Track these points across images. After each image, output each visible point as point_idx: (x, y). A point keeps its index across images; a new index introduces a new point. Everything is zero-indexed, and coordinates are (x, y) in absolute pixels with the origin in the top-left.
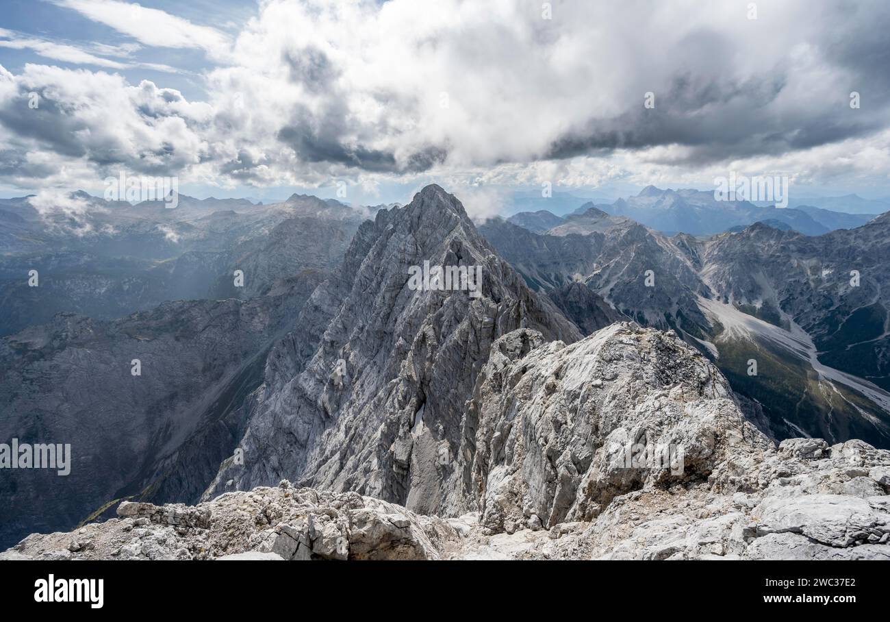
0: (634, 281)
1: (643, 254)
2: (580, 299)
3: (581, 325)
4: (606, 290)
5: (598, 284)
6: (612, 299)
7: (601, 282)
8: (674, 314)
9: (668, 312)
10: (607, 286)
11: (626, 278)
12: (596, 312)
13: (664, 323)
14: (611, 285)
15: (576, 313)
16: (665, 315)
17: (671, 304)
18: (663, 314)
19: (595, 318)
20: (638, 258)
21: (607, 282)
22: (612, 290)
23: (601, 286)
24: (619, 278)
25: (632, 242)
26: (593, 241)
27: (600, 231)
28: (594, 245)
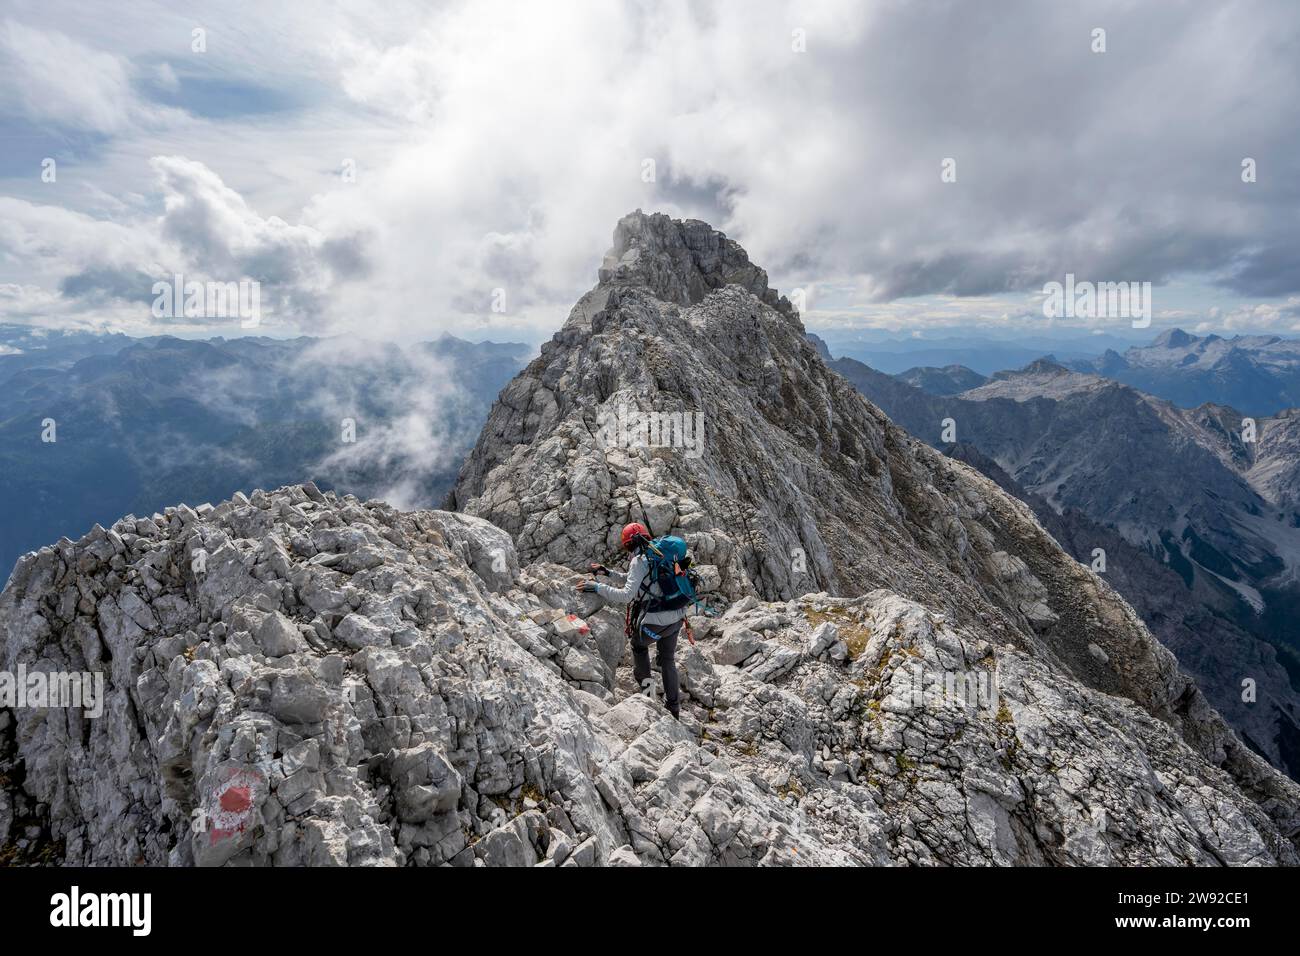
0: (1102, 473)
1: (1123, 433)
4: (1053, 487)
5: (1038, 477)
6: (1061, 502)
7: (1043, 474)
8: (1179, 535)
9: (1166, 528)
10: (1053, 481)
11: (1089, 470)
13: (1157, 546)
14: (1062, 480)
16: (1160, 532)
17: (1174, 517)
18: (1156, 531)
20: (1112, 439)
21: (1055, 475)
22: (1061, 487)
23: (1043, 480)
24: (1076, 469)
25: (1106, 414)
26: (1034, 410)
27: (1048, 396)
28: (1037, 417)
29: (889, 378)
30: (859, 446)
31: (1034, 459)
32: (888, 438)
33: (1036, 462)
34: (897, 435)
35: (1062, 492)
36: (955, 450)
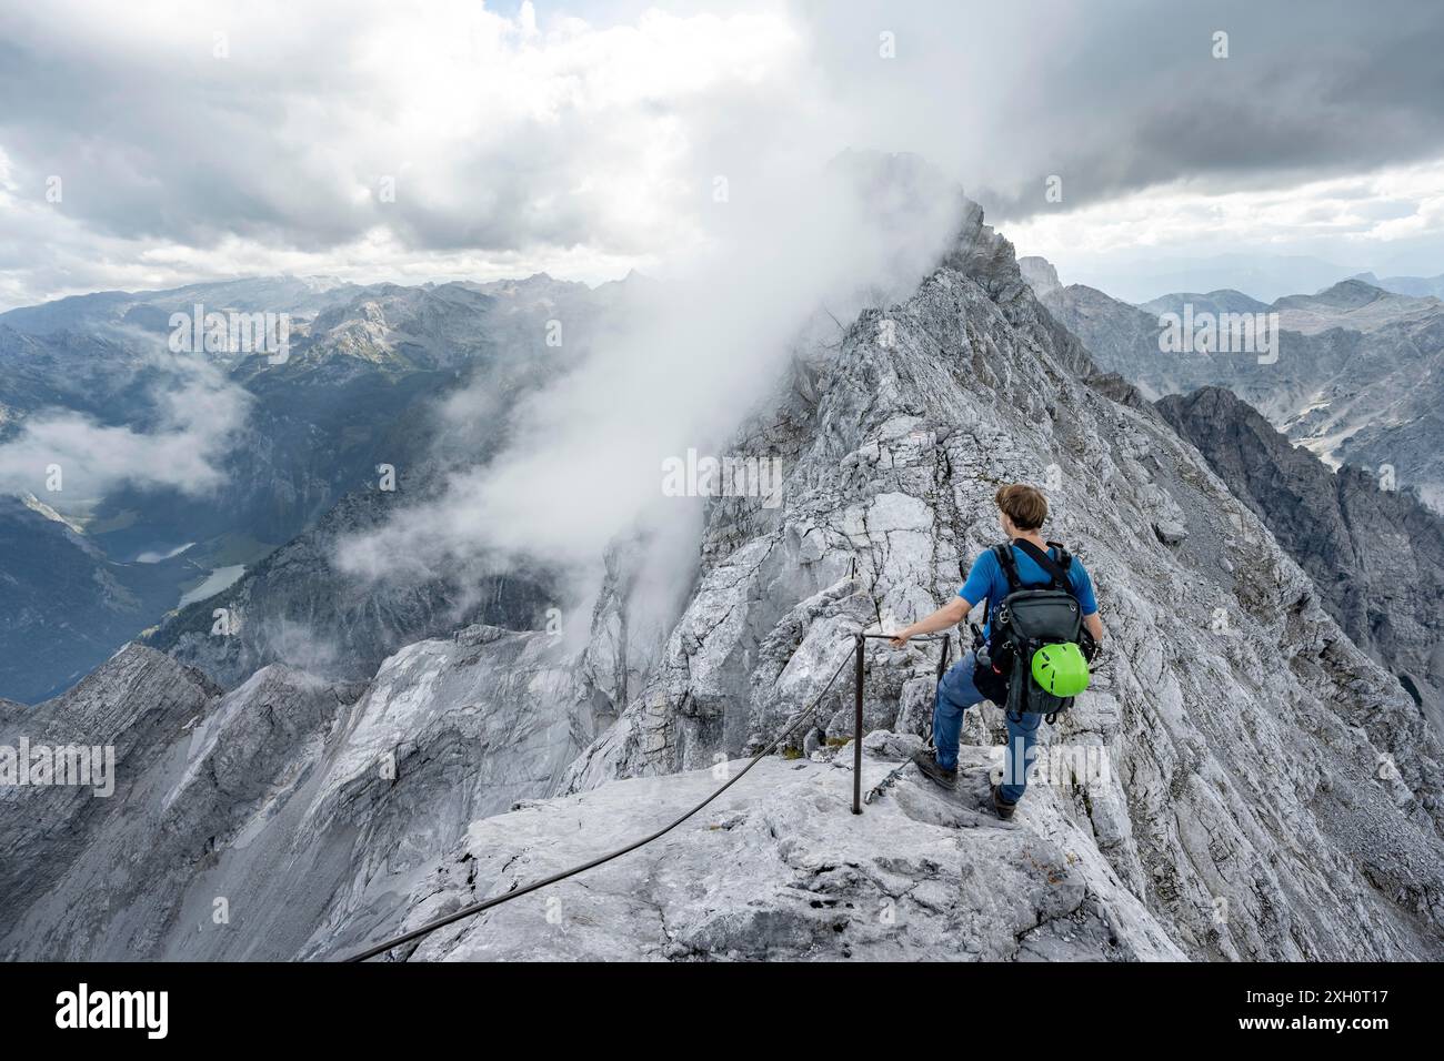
2: (1215, 412)
3: (1210, 455)
4: (1336, 440)
10: (1337, 433)
12: (1244, 437)
14: (1349, 433)
15: (1202, 436)
19: (1240, 447)
21: (1341, 425)
22: (1346, 441)
26: (1327, 346)
27: (1352, 328)
28: (1329, 354)
29: (1132, 308)
30: (1030, 400)
31: (1313, 408)
32: (1064, 393)
33: (1316, 410)
34: (1071, 391)
35: (1347, 448)
36: (1206, 394)
